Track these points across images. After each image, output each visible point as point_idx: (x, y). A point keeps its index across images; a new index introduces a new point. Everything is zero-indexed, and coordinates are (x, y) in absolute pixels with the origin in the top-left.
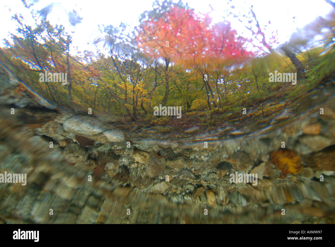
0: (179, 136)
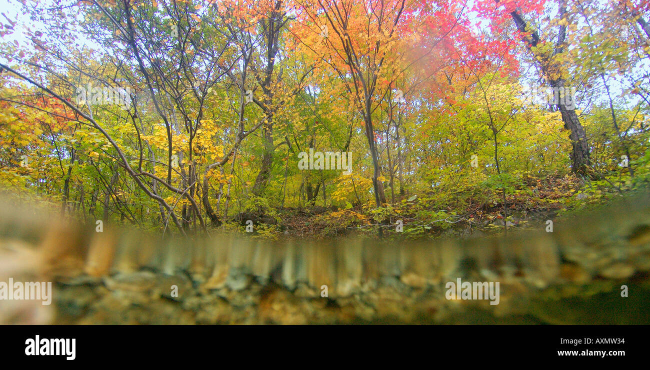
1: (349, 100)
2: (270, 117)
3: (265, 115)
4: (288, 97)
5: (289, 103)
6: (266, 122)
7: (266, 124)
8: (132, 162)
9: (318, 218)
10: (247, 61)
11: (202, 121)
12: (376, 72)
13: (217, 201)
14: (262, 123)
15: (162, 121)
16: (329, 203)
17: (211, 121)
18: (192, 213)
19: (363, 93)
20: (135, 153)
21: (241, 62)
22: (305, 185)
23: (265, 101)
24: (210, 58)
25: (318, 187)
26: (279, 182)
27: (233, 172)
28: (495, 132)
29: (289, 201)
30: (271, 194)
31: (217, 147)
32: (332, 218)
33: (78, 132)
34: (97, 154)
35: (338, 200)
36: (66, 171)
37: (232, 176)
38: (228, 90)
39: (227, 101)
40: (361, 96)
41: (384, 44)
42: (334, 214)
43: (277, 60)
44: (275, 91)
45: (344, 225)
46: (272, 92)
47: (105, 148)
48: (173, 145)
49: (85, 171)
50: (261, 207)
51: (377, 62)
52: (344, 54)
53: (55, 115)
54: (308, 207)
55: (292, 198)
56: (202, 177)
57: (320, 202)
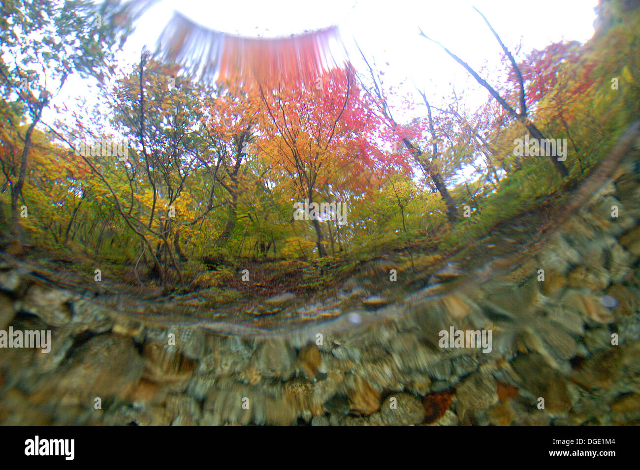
0: (253, 310)
1: (295, 190)
2: (235, 198)
3: (231, 196)
4: (251, 185)
5: (252, 190)
6: (231, 201)
7: (230, 203)
8: (125, 210)
9: (269, 265)
10: (220, 159)
11: (181, 193)
12: (316, 172)
13: (186, 245)
14: (227, 202)
15: (152, 188)
16: (278, 255)
17: (188, 193)
18: (164, 249)
19: (306, 185)
20: (128, 205)
21: (217, 160)
22: (259, 243)
23: (232, 186)
24: (195, 155)
25: (270, 245)
26: (238, 240)
27: (200, 229)
28: (402, 207)
29: (245, 253)
30: (230, 247)
31: (190, 212)
32: (281, 265)
33: (91, 181)
34: (101, 197)
35: (287, 253)
36: (77, 204)
37: (199, 232)
38: (204, 175)
39: (202, 183)
40: (304, 187)
41: (321, 154)
42: (283, 262)
43: (243, 162)
44: (241, 180)
45: (291, 270)
46: (238, 180)
47: (108, 195)
48: (156, 205)
49: (91, 206)
50: (222, 255)
51: (317, 165)
52: (294, 161)
53: (78, 167)
54: (261, 257)
55: (248, 251)
56: (175, 229)
57: (270, 254)
